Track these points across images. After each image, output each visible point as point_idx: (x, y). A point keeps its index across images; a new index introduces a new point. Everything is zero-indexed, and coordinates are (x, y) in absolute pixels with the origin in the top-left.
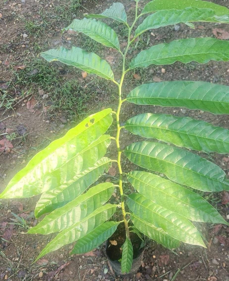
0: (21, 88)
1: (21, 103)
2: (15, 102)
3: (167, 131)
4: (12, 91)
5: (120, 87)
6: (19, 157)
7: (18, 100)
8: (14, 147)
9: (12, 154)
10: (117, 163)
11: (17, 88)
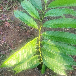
0: (12, 3)
1: (13, 8)
2: (11, 8)
3: (55, 46)
4: (9, 4)
5: (40, 30)
6: (12, 28)
7: (11, 7)
8: (10, 25)
9: (9, 27)
10: (39, 51)
11: (11, 3)
